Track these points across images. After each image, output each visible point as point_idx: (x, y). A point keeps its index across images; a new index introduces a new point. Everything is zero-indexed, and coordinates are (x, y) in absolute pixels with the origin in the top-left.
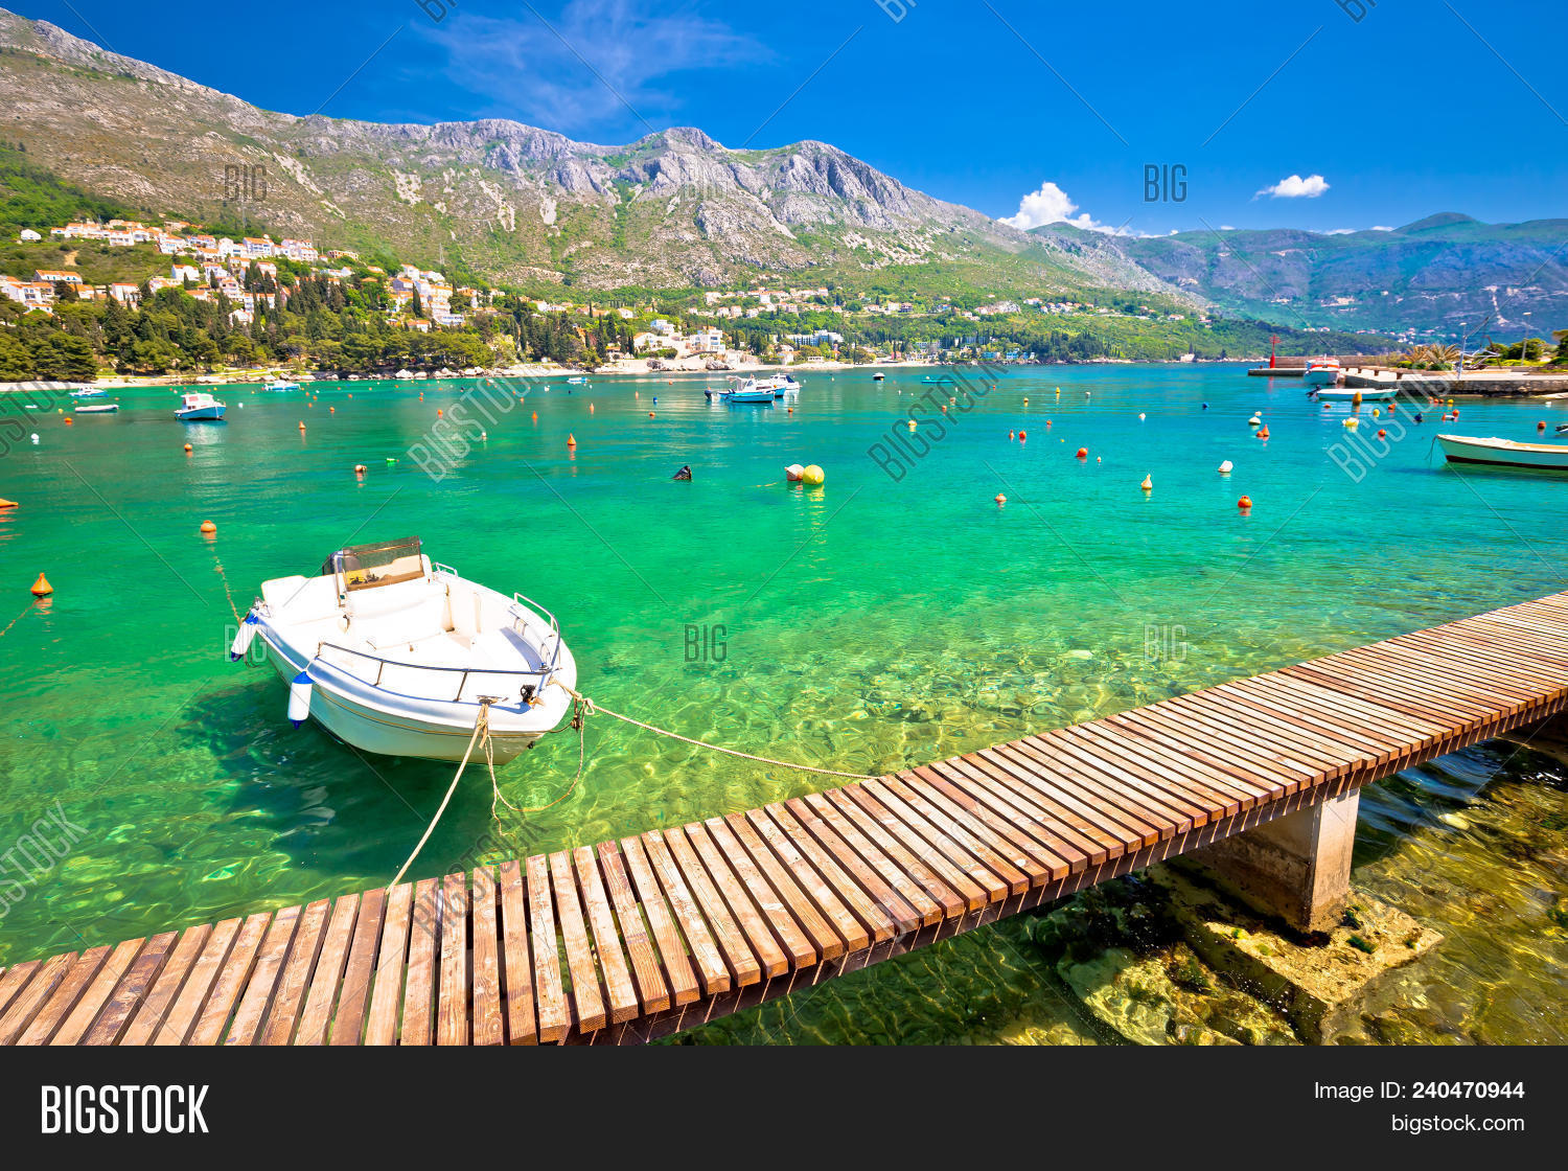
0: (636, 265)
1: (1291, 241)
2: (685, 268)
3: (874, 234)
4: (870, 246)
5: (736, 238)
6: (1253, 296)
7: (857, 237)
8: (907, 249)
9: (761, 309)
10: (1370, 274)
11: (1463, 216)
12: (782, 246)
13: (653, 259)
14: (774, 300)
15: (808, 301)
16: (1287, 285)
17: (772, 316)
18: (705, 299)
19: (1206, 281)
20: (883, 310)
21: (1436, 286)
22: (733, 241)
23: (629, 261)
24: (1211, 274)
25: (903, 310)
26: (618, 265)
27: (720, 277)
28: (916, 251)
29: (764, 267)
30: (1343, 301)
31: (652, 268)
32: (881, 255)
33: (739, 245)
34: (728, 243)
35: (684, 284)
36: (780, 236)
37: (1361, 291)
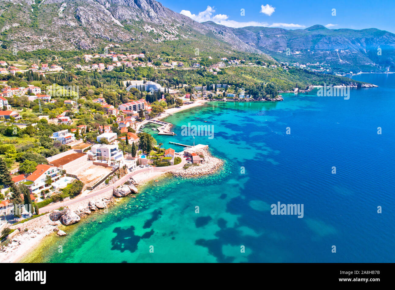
0: (45, 38)
1: (280, 32)
2: (72, 40)
3: (156, 26)
4: (155, 31)
5: (96, 26)
6: (272, 50)
7: (149, 27)
8: (169, 33)
9: (115, 65)
10: (304, 44)
11: (322, 26)
12: (118, 30)
13: (55, 35)
14: (120, 60)
15: (136, 60)
16: (281, 46)
17: (121, 70)
18: (84, 58)
19: (257, 44)
20: (170, 65)
21: (322, 49)
22: (95, 27)
23: (41, 35)
24: (258, 42)
25: (179, 66)
26: (35, 37)
27: (90, 45)
28: (173, 34)
29: (111, 40)
30: (297, 53)
31: (54, 39)
32: (160, 35)
33: (98, 29)
34: (93, 28)
35: (72, 48)
36: (116, 25)
37: (302, 50)
